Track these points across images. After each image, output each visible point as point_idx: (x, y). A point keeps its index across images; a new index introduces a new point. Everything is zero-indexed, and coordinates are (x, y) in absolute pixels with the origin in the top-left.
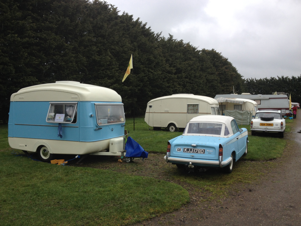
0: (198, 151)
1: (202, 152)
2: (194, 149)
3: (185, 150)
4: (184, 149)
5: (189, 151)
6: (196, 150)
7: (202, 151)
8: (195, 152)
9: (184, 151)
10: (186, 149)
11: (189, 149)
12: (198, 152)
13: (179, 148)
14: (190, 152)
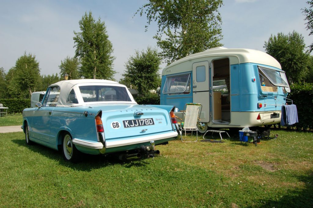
0: (145, 122)
1: (151, 122)
2: (138, 120)
3: (127, 124)
4: (124, 122)
5: (132, 125)
6: (142, 121)
7: (150, 120)
8: (142, 124)
9: (125, 127)
10: (126, 121)
11: (131, 121)
12: (146, 124)
13: (115, 122)
14: (135, 126)
